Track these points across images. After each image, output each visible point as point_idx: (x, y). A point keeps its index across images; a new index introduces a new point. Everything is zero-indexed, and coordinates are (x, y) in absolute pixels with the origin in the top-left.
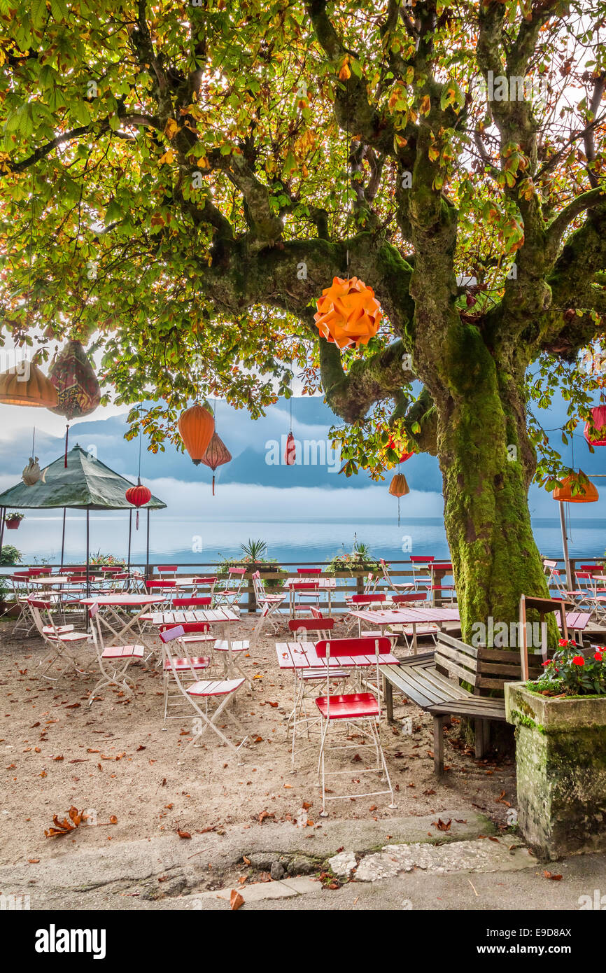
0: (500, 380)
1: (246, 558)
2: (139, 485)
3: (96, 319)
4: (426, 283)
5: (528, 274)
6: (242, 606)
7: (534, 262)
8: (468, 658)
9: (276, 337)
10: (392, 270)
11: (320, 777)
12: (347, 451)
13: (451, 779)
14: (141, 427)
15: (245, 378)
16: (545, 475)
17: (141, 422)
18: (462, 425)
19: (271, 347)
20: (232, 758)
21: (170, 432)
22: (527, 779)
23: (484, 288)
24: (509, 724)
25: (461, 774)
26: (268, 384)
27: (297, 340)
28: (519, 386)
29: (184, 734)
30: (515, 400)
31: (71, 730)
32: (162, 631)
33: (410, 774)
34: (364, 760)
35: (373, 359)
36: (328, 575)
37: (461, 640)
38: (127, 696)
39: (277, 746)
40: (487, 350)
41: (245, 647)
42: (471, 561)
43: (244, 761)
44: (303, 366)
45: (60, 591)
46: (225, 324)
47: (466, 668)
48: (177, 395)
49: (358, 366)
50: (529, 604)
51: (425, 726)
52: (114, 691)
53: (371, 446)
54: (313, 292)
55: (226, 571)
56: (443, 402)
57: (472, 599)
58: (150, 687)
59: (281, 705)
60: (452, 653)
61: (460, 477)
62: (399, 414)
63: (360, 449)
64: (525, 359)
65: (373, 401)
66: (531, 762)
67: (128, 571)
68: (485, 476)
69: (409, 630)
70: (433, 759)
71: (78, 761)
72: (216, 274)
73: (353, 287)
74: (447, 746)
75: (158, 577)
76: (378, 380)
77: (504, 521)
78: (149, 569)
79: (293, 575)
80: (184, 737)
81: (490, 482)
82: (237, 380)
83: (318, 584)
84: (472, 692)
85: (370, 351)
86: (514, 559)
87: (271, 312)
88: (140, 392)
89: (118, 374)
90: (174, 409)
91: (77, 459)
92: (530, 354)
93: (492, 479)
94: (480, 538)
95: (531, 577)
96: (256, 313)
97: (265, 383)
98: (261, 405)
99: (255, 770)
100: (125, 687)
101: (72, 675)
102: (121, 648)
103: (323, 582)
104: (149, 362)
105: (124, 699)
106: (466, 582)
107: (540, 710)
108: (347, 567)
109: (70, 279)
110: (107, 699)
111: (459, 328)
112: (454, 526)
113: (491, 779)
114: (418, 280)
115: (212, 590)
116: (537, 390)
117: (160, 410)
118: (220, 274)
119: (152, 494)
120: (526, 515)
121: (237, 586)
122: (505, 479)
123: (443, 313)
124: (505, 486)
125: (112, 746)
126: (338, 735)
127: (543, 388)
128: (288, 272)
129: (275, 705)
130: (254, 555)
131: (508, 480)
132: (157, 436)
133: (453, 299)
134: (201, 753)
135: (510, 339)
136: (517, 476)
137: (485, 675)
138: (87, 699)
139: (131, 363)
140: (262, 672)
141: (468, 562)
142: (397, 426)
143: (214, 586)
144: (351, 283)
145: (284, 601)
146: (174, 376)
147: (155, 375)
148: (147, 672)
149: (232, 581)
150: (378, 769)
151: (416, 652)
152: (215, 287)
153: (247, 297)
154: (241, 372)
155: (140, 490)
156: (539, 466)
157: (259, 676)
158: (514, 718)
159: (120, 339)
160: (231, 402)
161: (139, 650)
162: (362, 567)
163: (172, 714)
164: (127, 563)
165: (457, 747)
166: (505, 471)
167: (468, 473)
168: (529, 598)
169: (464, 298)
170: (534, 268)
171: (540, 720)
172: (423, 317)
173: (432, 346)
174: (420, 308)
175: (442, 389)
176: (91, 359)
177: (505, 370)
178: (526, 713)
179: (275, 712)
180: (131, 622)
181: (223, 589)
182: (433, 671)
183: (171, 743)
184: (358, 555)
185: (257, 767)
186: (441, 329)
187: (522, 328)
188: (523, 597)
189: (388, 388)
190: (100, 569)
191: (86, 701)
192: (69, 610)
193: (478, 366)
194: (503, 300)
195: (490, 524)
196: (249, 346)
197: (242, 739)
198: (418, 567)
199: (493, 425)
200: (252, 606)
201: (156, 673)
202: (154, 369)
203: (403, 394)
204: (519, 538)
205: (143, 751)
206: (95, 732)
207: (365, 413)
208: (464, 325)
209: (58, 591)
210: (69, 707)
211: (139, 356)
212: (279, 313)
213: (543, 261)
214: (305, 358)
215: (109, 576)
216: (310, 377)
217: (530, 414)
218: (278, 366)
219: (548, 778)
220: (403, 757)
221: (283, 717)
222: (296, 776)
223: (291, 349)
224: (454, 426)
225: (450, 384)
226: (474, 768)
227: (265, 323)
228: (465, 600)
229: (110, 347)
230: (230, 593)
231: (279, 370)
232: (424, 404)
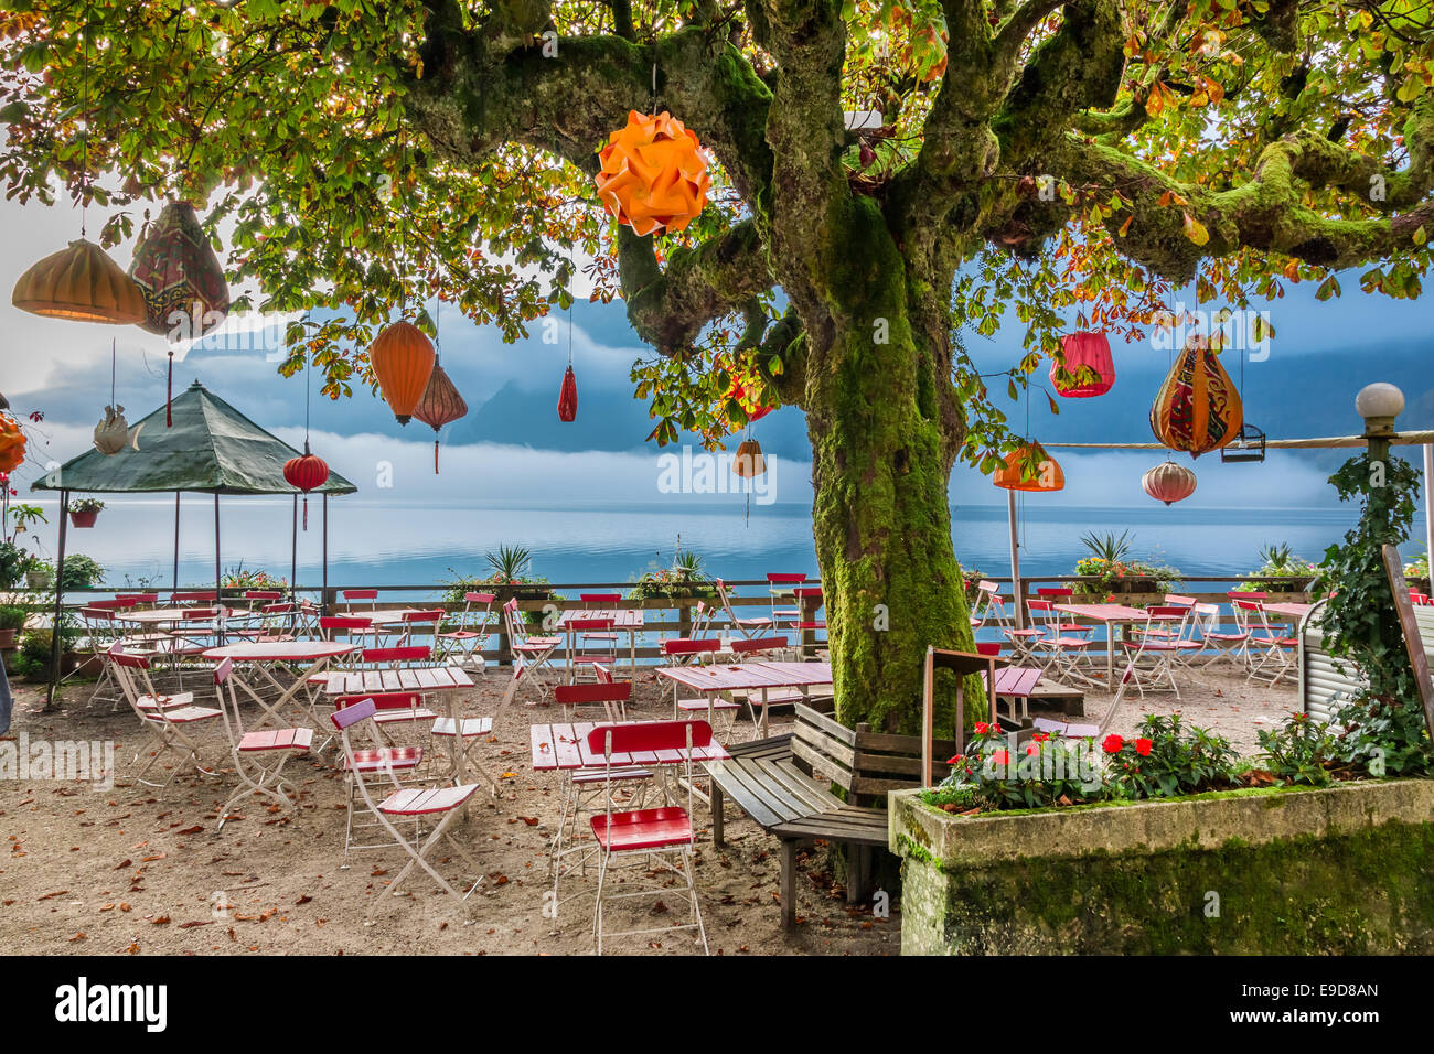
0: (911, 292)
1: (494, 575)
2: (308, 454)
3: (218, 163)
4: (793, 122)
5: (962, 115)
6: (487, 655)
7: (970, 96)
8: (842, 747)
9: (545, 202)
10: (739, 97)
11: (596, 939)
12: (661, 402)
13: (806, 937)
14: (309, 354)
15: (492, 271)
16: (980, 449)
17: (309, 344)
18: (846, 366)
19: (537, 219)
20: (455, 912)
21: (360, 363)
22: (916, 939)
23: (892, 133)
24: (893, 855)
25: (823, 928)
26: (532, 283)
27: (583, 207)
28: (942, 302)
29: (378, 874)
30: (934, 328)
31: (186, 872)
32: (339, 708)
33: (743, 930)
34: (671, 909)
35: (705, 248)
36: (631, 605)
37: (833, 717)
38: (285, 812)
39: (531, 890)
40: (890, 240)
41: (484, 729)
42: (852, 591)
43: (475, 917)
44: (591, 254)
45: (173, 634)
46: (459, 175)
47: (840, 763)
48: (372, 299)
49: (681, 257)
50: (939, 660)
51: (773, 851)
52: (263, 804)
53: (701, 395)
54: (602, 129)
55: (462, 596)
56: (818, 327)
57: (851, 652)
58: (325, 796)
59: (543, 822)
60: (817, 737)
61: (839, 452)
62: (750, 340)
63: (683, 400)
64: (954, 257)
65: (706, 318)
66: (923, 914)
67: (293, 598)
68: (881, 453)
69: (756, 697)
70: (779, 904)
71: (196, 924)
72: (431, 92)
73: (661, 130)
74: (805, 883)
75: (343, 608)
76: (713, 285)
77: (907, 527)
78: (329, 594)
79: (573, 605)
80: (377, 880)
81: (887, 462)
82: (479, 274)
83: (612, 621)
84: (846, 800)
85: (702, 233)
86: (921, 588)
87: (538, 157)
88: (305, 293)
89: (264, 261)
90: (367, 323)
91: (196, 406)
92: (962, 248)
93: (892, 457)
94: (868, 554)
95: (945, 617)
96: (512, 157)
97: (527, 280)
98: (520, 319)
99: (492, 932)
100: (281, 797)
101: (191, 777)
102: (274, 733)
103: (621, 617)
104: (321, 240)
105: (278, 816)
106: (844, 624)
107: (938, 836)
108: (664, 590)
109: (168, 89)
110: (251, 817)
111: (846, 203)
112: (828, 533)
113: (868, 936)
114: (780, 118)
115: (437, 630)
116: (978, 304)
117: (342, 325)
118: (439, 92)
119: (330, 468)
120: (943, 516)
121: (479, 622)
122: (911, 457)
123: (820, 174)
124: (911, 469)
125: (255, 897)
126: (632, 870)
127: (988, 301)
128: (560, 92)
129: (532, 823)
130: (508, 572)
131: (916, 459)
132: (337, 370)
133: (837, 152)
134: (405, 905)
135: (930, 223)
136: (931, 452)
137: (865, 773)
138: (215, 817)
139: (289, 240)
140: (516, 766)
141: (848, 593)
142: (745, 362)
143: (439, 624)
144: (658, 123)
145: (558, 647)
146: (367, 265)
147: (332, 264)
148: (322, 769)
149: (472, 614)
150: (692, 926)
151: (766, 732)
152: (430, 115)
153: (487, 136)
154: (485, 261)
155: (309, 463)
156: (972, 433)
157: (510, 774)
158: (900, 845)
159: (265, 197)
160: (469, 311)
161: (304, 736)
162: (689, 592)
163: (360, 841)
164: (289, 585)
165: (820, 885)
166: (913, 445)
167: (853, 448)
168: (939, 651)
169: (855, 149)
170: (972, 104)
171: (938, 851)
172: (787, 181)
173: (801, 231)
174: (783, 166)
175: (816, 304)
176: (213, 233)
177: (920, 276)
178: (919, 839)
179: (534, 833)
180: (294, 687)
181: (457, 628)
182: (787, 765)
183: (355, 890)
184: (681, 572)
185: (496, 926)
186: (817, 202)
187: (950, 205)
188: (930, 650)
189: (730, 298)
190: (244, 594)
191: (213, 822)
192: (188, 665)
193: (875, 267)
194: (921, 156)
195: (884, 531)
196: (499, 216)
197: (475, 881)
198: (778, 591)
199: (897, 367)
200: (504, 656)
201: (338, 771)
202: (329, 253)
203: (758, 306)
204: (930, 553)
205: (308, 905)
206: (226, 874)
207: (693, 338)
208: (855, 196)
209: (168, 632)
210: (184, 832)
211: (302, 230)
212: (551, 159)
213: (985, 93)
214: (596, 237)
215: (258, 607)
216: (604, 272)
217: (959, 348)
218: (549, 253)
219: (946, 939)
220: (734, 903)
221: (544, 841)
222: (558, 941)
223: (573, 223)
224: (834, 367)
225: (829, 297)
226: (844, 918)
227: (526, 175)
228: (841, 654)
229: (247, 213)
230: (468, 634)
231: (550, 259)
232: (790, 326)
